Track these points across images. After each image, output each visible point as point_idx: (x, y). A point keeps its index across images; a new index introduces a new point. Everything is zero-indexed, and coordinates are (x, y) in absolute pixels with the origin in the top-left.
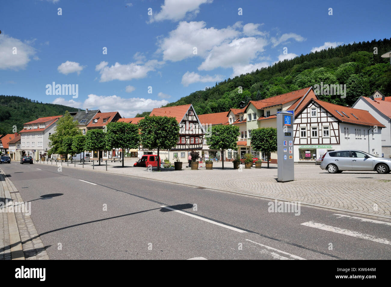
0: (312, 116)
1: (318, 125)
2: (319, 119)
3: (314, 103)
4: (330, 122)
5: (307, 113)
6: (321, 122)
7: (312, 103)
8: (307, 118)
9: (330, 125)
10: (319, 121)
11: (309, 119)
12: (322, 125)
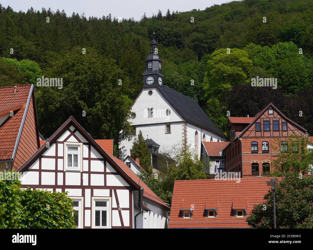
0: (67, 168)
1: (83, 195)
2: (86, 176)
3: (75, 131)
4: (111, 188)
5: (56, 157)
6: (89, 187)
7: (70, 131)
8: (56, 171)
9: (111, 195)
10: (86, 183)
11: (60, 175)
12: (92, 195)
